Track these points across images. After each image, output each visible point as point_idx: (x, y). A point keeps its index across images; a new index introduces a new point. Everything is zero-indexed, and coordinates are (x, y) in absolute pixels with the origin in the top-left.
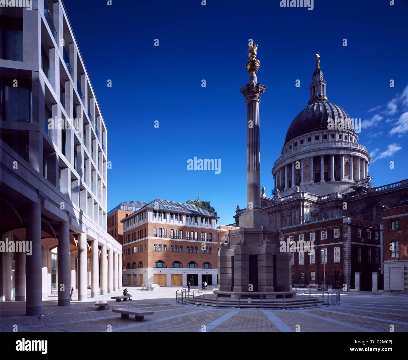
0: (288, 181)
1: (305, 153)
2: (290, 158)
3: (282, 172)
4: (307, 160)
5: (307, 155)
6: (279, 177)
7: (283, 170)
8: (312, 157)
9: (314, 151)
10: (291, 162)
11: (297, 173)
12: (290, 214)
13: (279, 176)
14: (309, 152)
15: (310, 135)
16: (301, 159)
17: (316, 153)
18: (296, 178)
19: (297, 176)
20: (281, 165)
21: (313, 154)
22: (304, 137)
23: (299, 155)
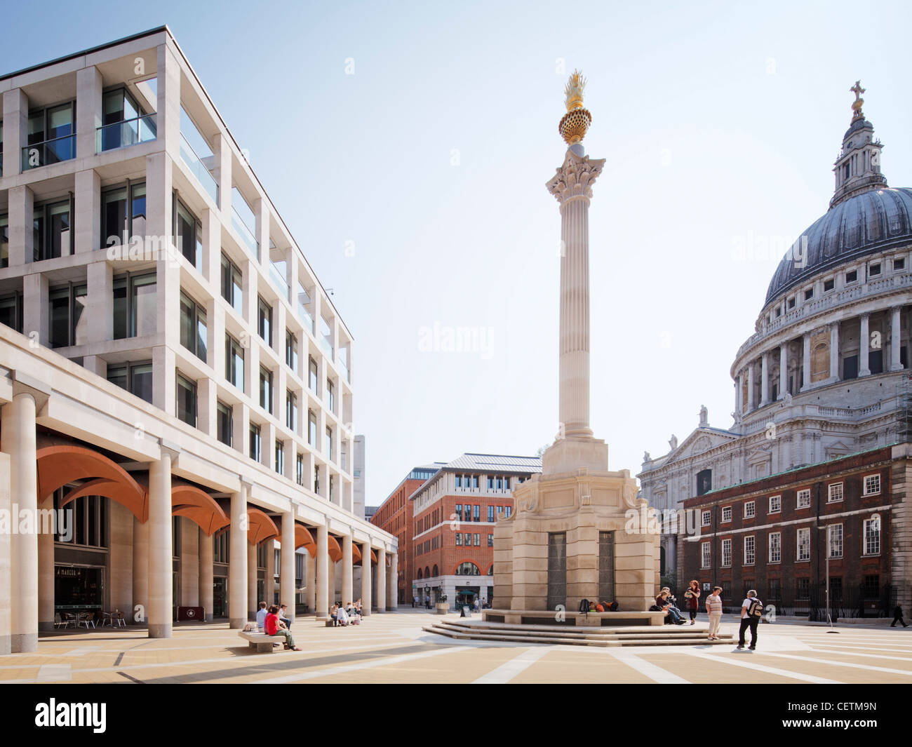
0: (771, 386)
1: (816, 317)
2: (775, 335)
3: (754, 370)
4: (822, 332)
5: (821, 321)
6: (746, 383)
7: (757, 365)
8: (837, 322)
9: (841, 308)
10: (778, 343)
11: (794, 366)
12: (768, 457)
13: (747, 381)
14: (826, 313)
15: (830, 274)
16: (803, 334)
17: (847, 311)
18: (792, 378)
19: (795, 373)
20: (754, 355)
21: (839, 316)
22: (813, 281)
23: (798, 324)
